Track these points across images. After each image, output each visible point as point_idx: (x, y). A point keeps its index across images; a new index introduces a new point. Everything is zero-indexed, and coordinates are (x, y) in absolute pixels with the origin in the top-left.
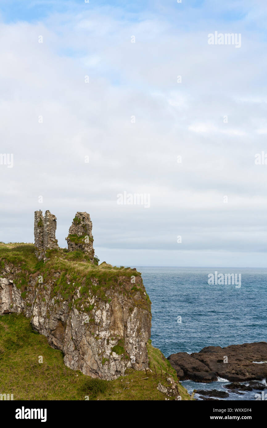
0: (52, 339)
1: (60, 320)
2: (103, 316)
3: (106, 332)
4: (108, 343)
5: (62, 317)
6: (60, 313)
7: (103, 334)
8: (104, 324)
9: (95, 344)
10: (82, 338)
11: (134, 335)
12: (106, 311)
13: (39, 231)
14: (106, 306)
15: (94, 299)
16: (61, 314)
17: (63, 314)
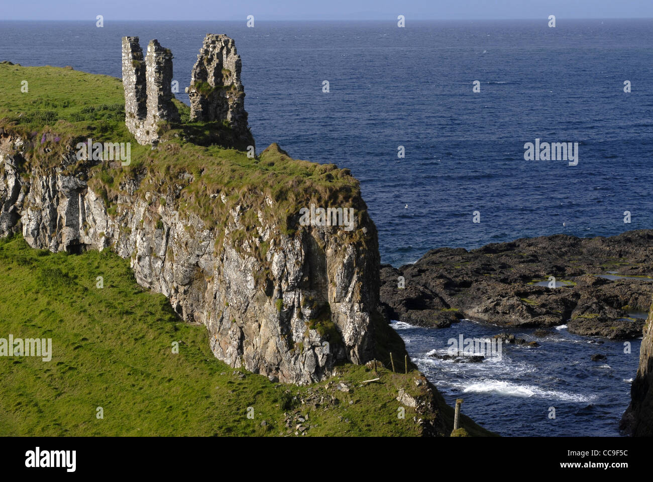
0: (179, 301)
1: (197, 265)
2: (288, 265)
3: (295, 294)
4: (301, 316)
5: (202, 261)
6: (197, 252)
7: (290, 298)
8: (291, 278)
9: (274, 316)
10: (248, 305)
11: (347, 300)
12: (294, 255)
13: (135, 80)
14: (293, 245)
15: (268, 231)
16: (198, 256)
17: (202, 255)
